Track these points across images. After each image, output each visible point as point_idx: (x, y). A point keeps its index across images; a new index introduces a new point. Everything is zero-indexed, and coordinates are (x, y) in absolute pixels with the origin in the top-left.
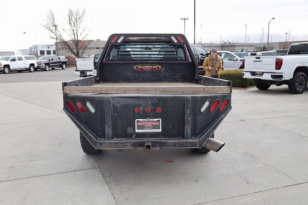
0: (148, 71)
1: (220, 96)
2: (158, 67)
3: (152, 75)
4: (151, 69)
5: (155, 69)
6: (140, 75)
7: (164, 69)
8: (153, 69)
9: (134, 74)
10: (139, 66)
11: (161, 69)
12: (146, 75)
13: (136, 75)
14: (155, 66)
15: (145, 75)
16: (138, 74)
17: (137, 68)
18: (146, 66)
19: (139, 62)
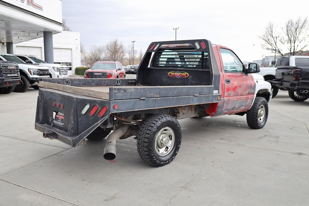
0: (178, 78)
1: (99, 101)
2: (187, 75)
3: (181, 82)
4: (181, 76)
5: (184, 76)
6: (172, 81)
7: (191, 76)
8: (182, 76)
10: (172, 72)
11: (188, 77)
12: (177, 82)
13: (169, 81)
15: (175, 82)
16: (170, 81)
17: (170, 73)
18: (177, 73)
19: (172, 68)
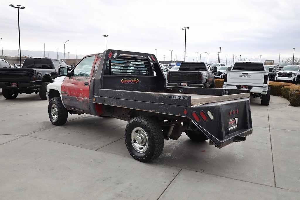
0: (130, 84)
2: (137, 81)
3: (133, 87)
4: (132, 82)
5: (135, 82)
9: (121, 86)
10: (125, 79)
11: (139, 82)
14: (135, 79)
16: (124, 87)
17: (123, 80)
18: (129, 79)
19: (125, 76)
